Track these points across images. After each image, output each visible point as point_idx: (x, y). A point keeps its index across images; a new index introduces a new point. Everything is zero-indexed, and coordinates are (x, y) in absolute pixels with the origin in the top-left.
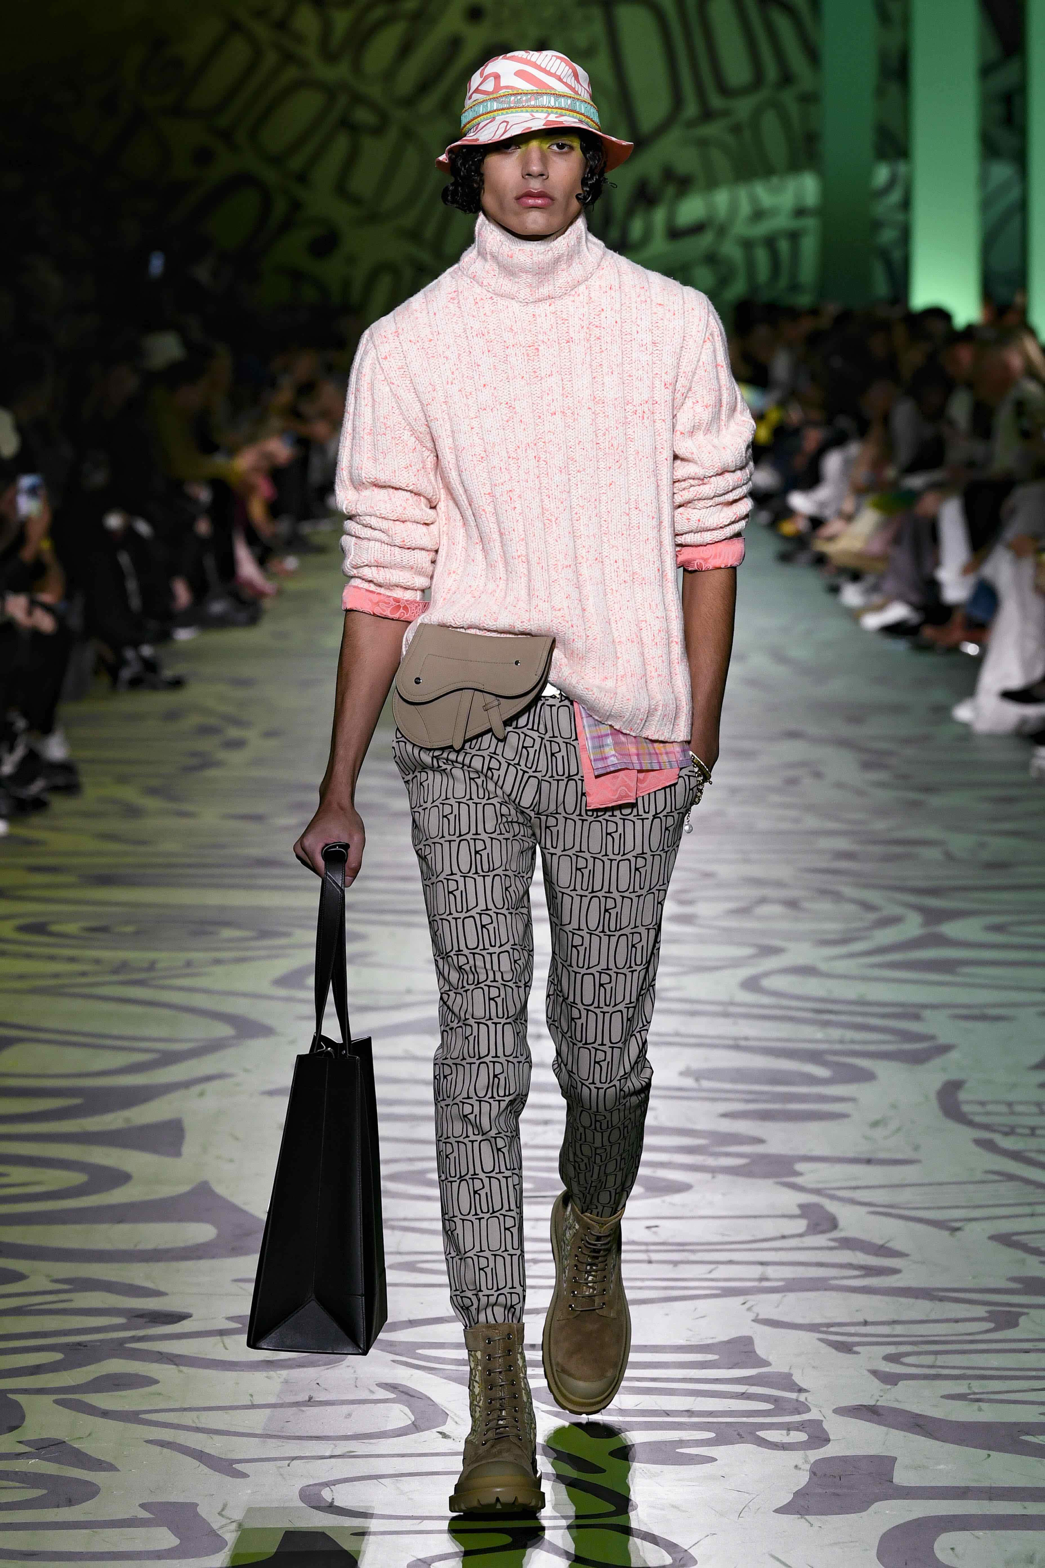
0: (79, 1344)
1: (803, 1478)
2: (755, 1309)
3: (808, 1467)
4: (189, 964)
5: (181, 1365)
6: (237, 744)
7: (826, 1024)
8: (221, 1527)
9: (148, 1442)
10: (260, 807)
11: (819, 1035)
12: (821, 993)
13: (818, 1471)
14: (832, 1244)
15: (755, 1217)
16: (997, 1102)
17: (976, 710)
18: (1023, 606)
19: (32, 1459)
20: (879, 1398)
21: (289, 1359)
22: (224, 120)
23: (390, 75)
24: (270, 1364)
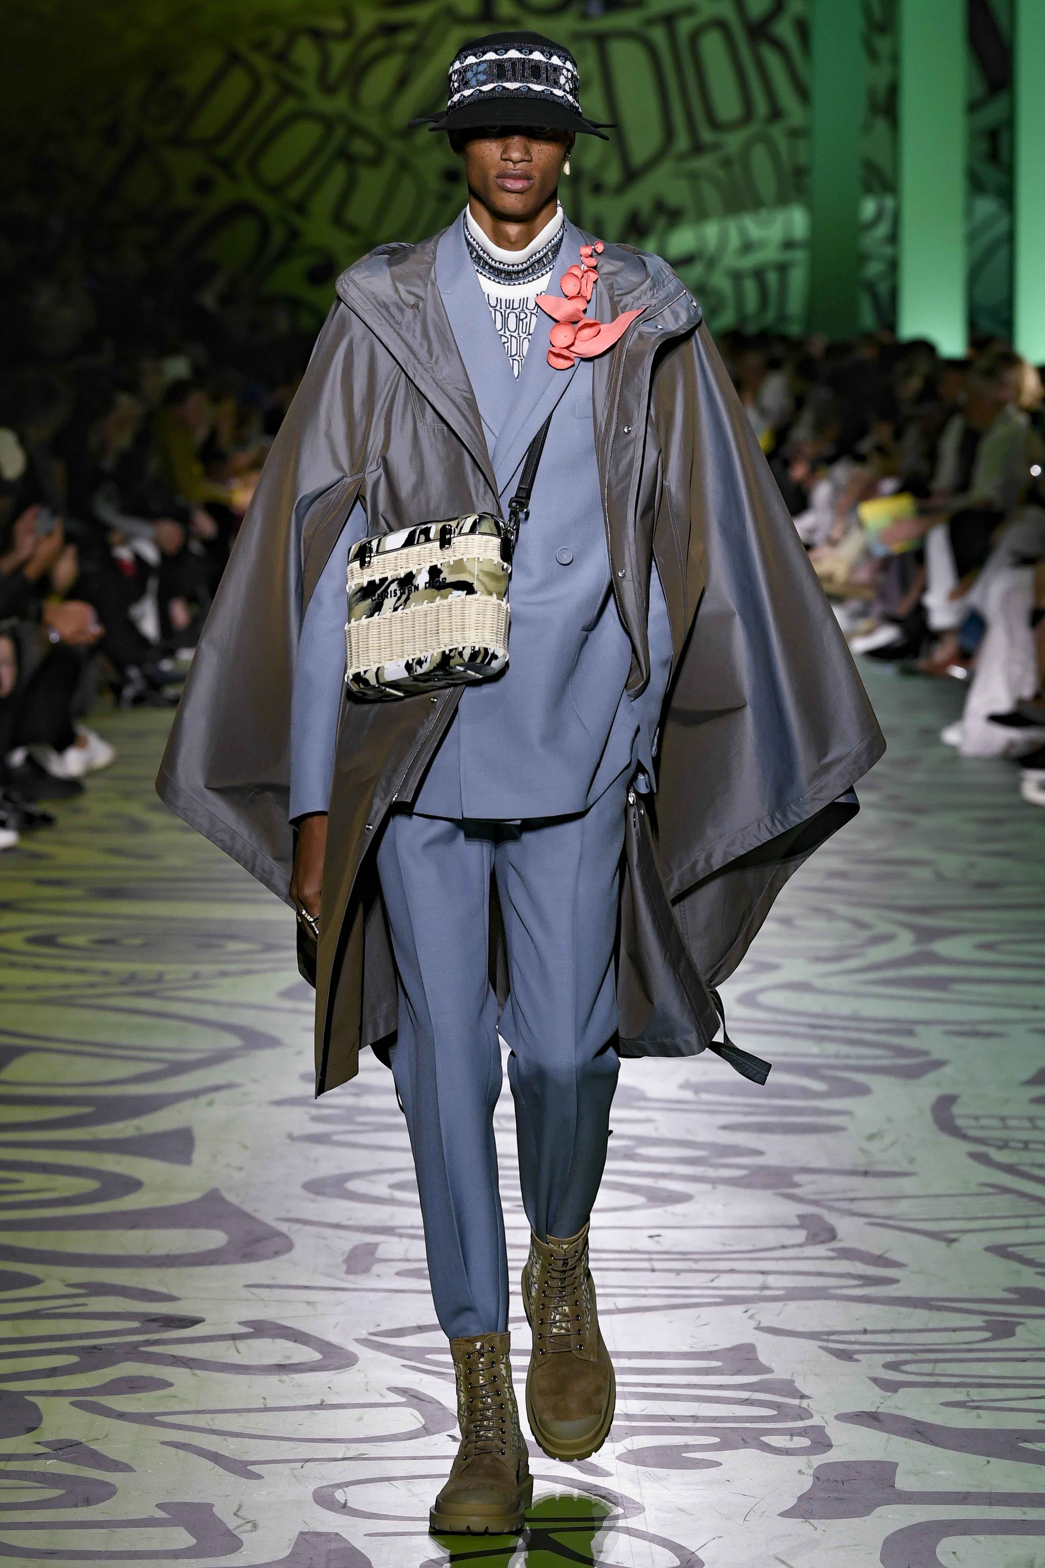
0: (94, 1347)
1: (807, 1483)
2: (756, 1317)
3: (811, 1472)
4: (196, 976)
5: (196, 1369)
7: (821, 1039)
8: (238, 1527)
9: (164, 1443)
11: (815, 1050)
12: (816, 1008)
13: (822, 1476)
14: (832, 1254)
15: (755, 1227)
16: (993, 1117)
17: (964, 733)
18: (1010, 632)
19: (50, 1459)
20: (880, 1405)
21: (301, 1364)
22: (223, 151)
23: (386, 107)
24: (282, 1368)
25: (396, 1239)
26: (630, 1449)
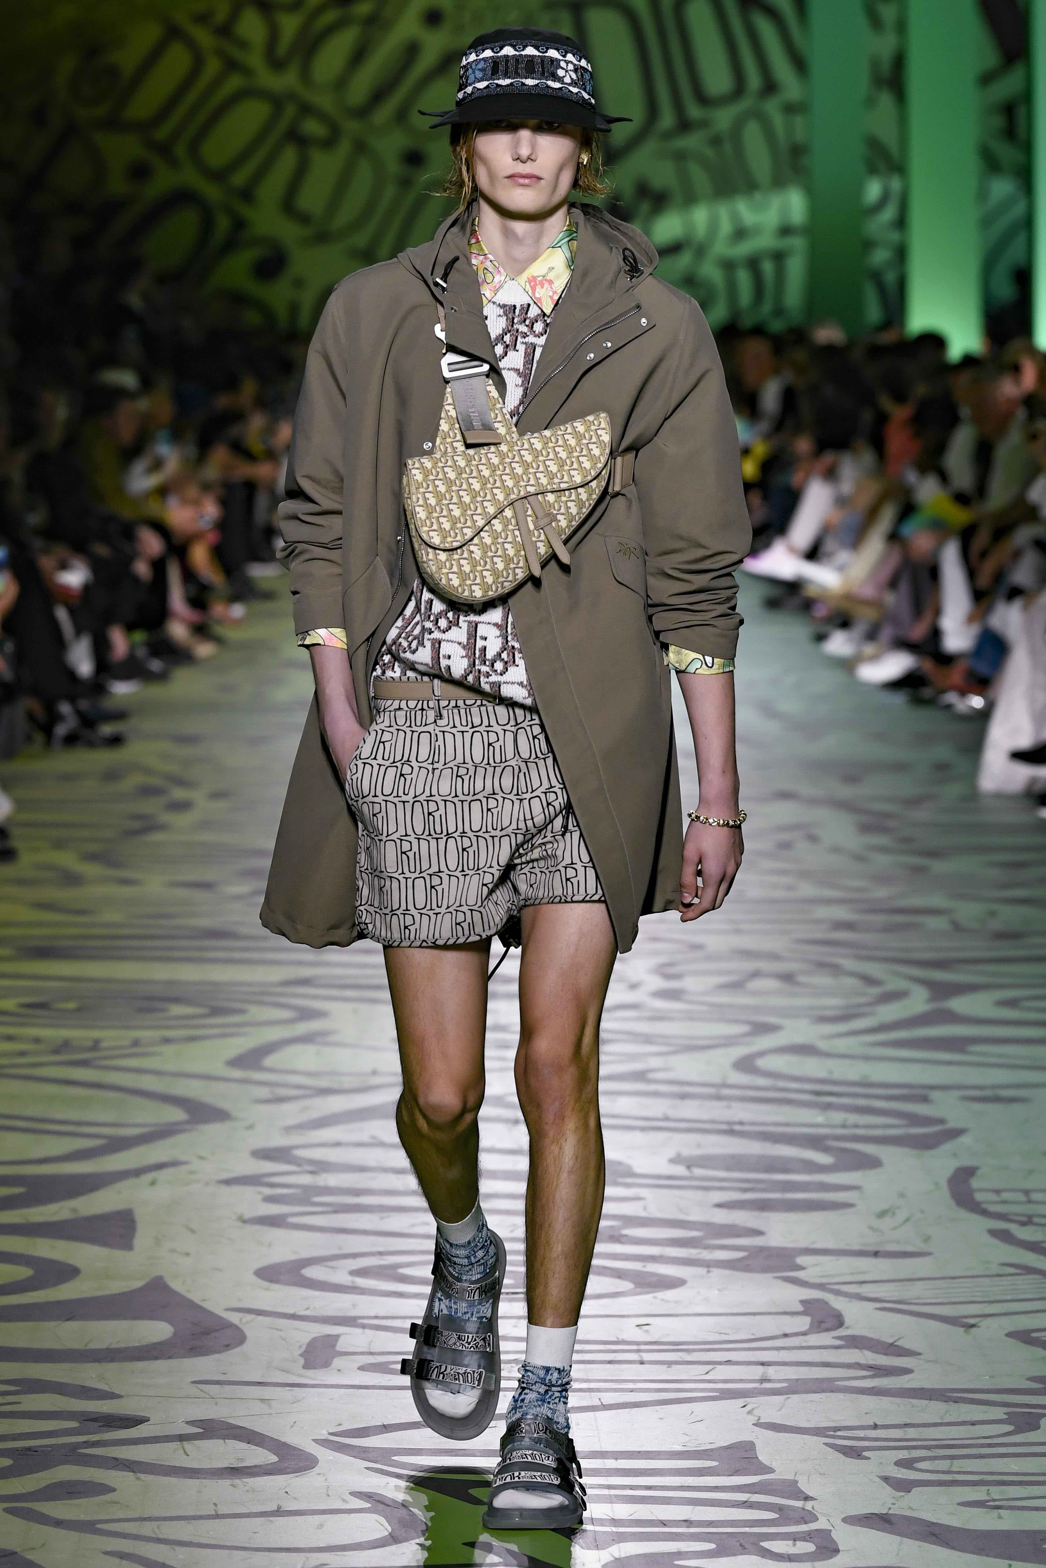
0: (29, 1449)
2: (756, 1412)
4: (136, 1043)
5: (139, 1472)
6: (182, 806)
7: (828, 1107)
9: (107, 1553)
10: (209, 874)
11: (820, 1119)
12: (822, 1074)
14: (839, 1342)
16: (1013, 1190)
20: (892, 1506)
21: (255, 1466)
22: (162, 133)
23: (341, 83)
24: (234, 1472)
25: (359, 1331)
26: (617, 1557)
